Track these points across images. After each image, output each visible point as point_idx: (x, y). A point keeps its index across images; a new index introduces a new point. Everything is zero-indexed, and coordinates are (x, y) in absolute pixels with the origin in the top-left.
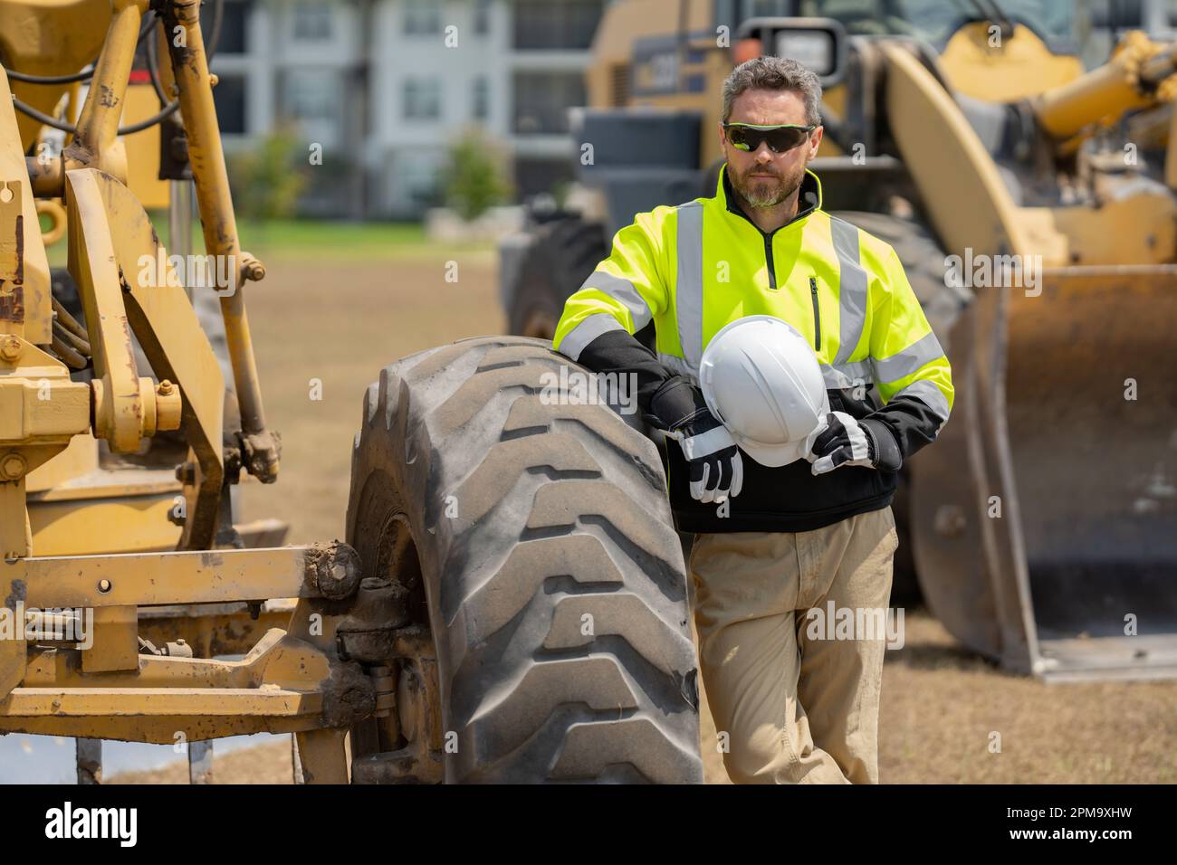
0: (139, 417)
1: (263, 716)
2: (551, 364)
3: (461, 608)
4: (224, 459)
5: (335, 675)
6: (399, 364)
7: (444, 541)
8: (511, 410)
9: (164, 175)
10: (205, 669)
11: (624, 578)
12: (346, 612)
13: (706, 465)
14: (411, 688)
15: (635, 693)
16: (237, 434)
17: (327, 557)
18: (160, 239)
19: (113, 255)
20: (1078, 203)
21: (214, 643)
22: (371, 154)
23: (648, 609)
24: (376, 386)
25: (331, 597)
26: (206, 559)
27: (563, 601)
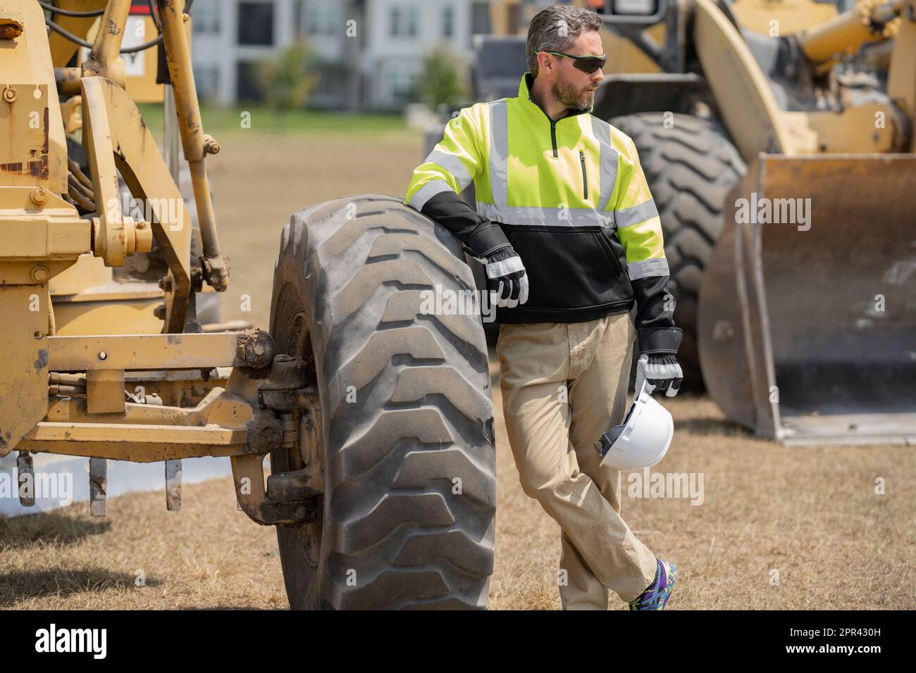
0: (123, 243)
1: (207, 445)
2: (403, 214)
3: (337, 374)
4: (191, 275)
5: (256, 419)
6: (303, 212)
7: (327, 329)
8: (374, 243)
9: (159, 81)
10: (169, 413)
11: (446, 357)
12: (264, 377)
13: (501, 282)
14: (307, 428)
15: (451, 432)
16: (200, 258)
17: (251, 340)
18: (146, 125)
19: (109, 135)
20: (829, 108)
21: (184, 399)
22: (365, 63)
23: (461, 377)
24: (288, 226)
25: (254, 367)
26: (170, 339)
27: (404, 371)
